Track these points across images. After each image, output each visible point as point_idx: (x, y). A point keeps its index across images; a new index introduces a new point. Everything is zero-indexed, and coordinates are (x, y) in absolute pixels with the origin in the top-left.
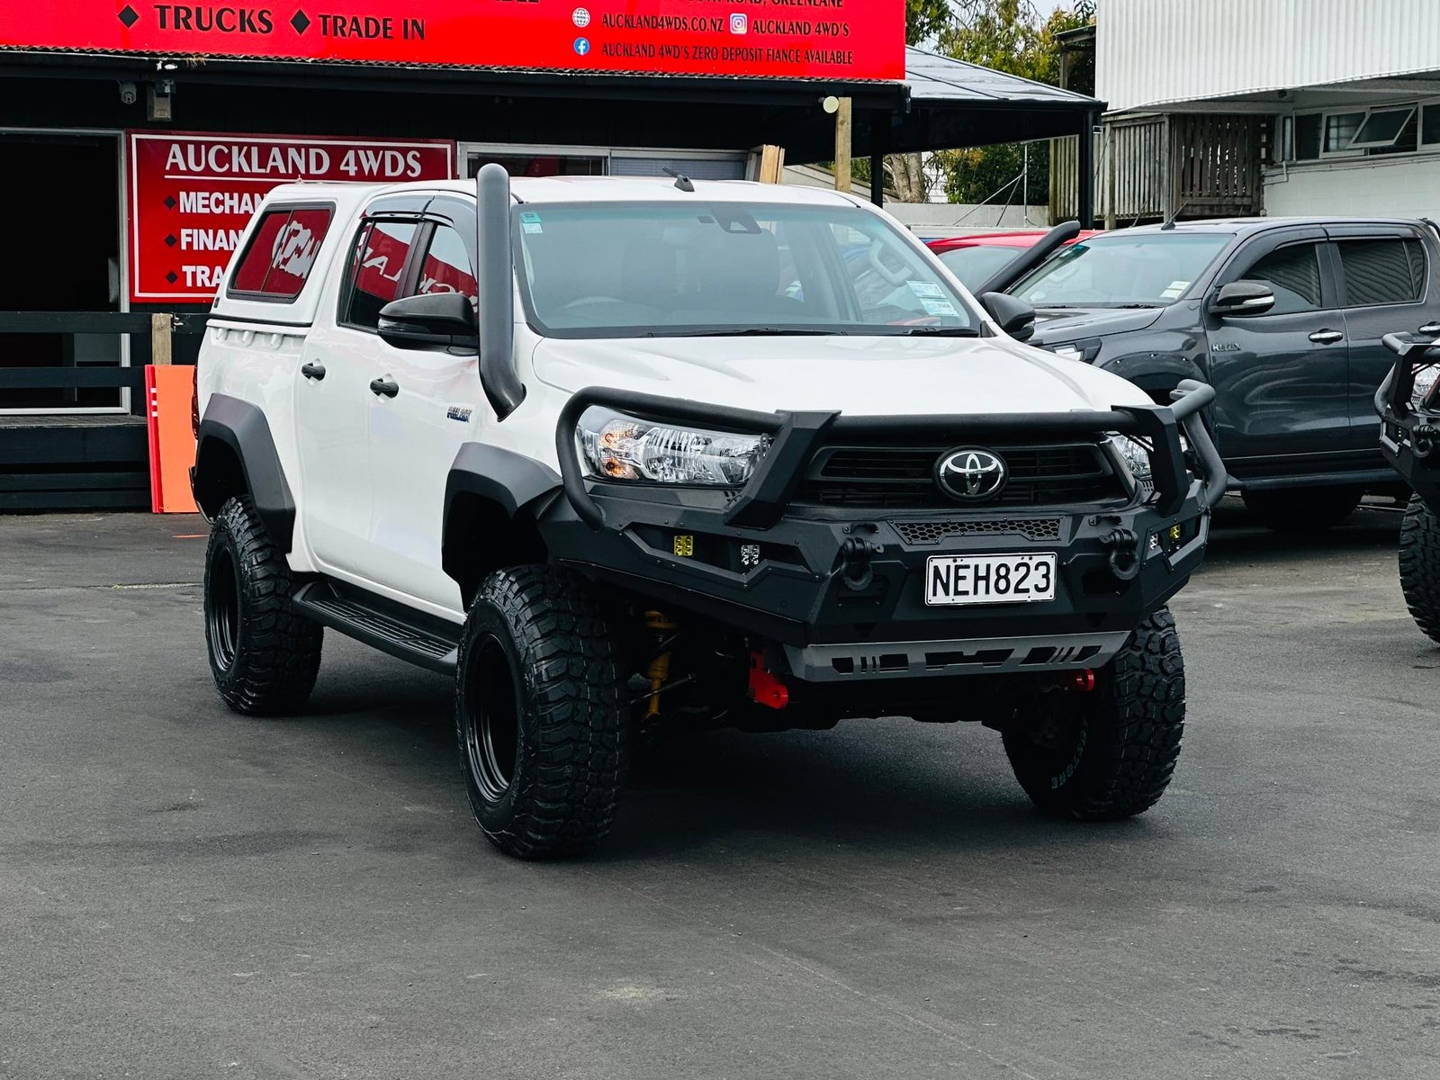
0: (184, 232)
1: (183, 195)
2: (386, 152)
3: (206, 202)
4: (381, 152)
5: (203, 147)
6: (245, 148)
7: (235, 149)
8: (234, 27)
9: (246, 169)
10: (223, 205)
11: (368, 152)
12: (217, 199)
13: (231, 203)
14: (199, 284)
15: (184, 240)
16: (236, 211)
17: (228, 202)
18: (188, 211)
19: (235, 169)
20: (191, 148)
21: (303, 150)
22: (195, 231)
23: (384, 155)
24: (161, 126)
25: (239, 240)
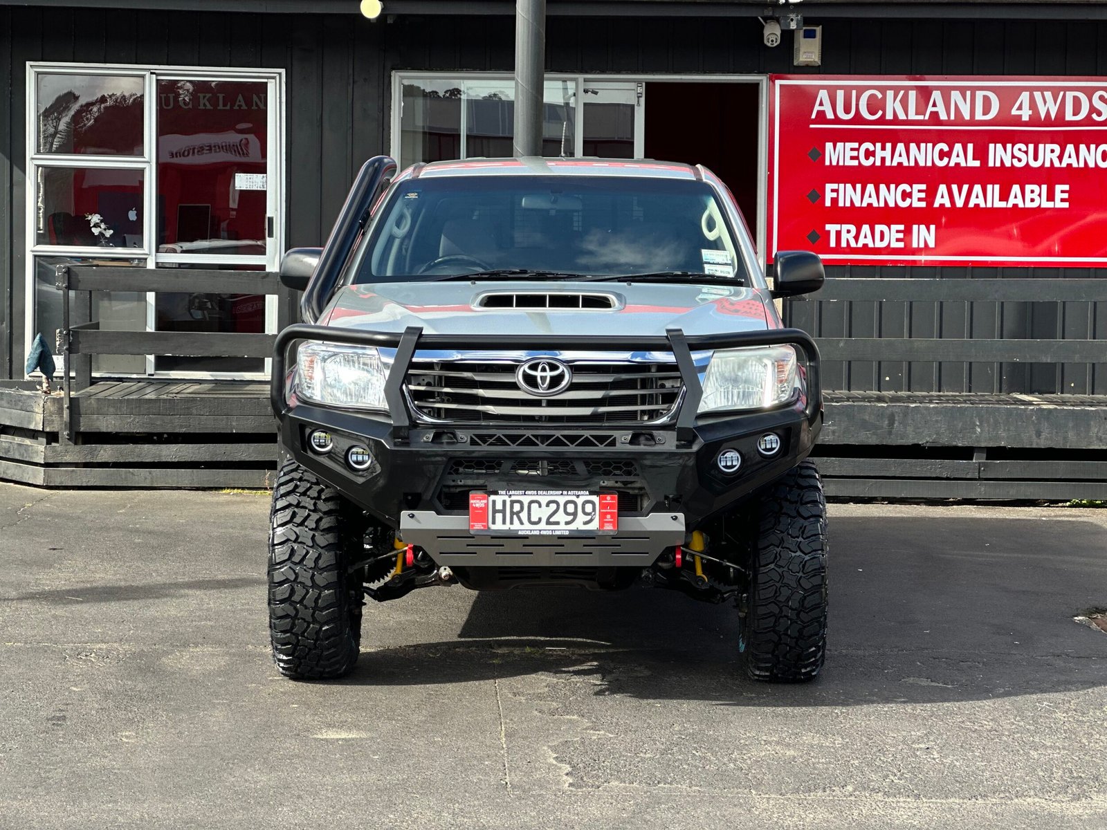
0: (829, 187)
1: (829, 146)
2: (1067, 93)
3: (855, 154)
4: (1062, 93)
5: (854, 93)
6: (902, 92)
7: (890, 94)
9: (902, 116)
10: (874, 156)
11: (1045, 93)
12: (867, 150)
13: (883, 154)
14: (844, 244)
15: (829, 196)
16: (888, 163)
17: (879, 153)
18: (834, 163)
19: (889, 116)
20: (840, 95)
21: (968, 93)
22: (842, 186)
23: (1064, 96)
24: (807, 70)
25: (891, 196)
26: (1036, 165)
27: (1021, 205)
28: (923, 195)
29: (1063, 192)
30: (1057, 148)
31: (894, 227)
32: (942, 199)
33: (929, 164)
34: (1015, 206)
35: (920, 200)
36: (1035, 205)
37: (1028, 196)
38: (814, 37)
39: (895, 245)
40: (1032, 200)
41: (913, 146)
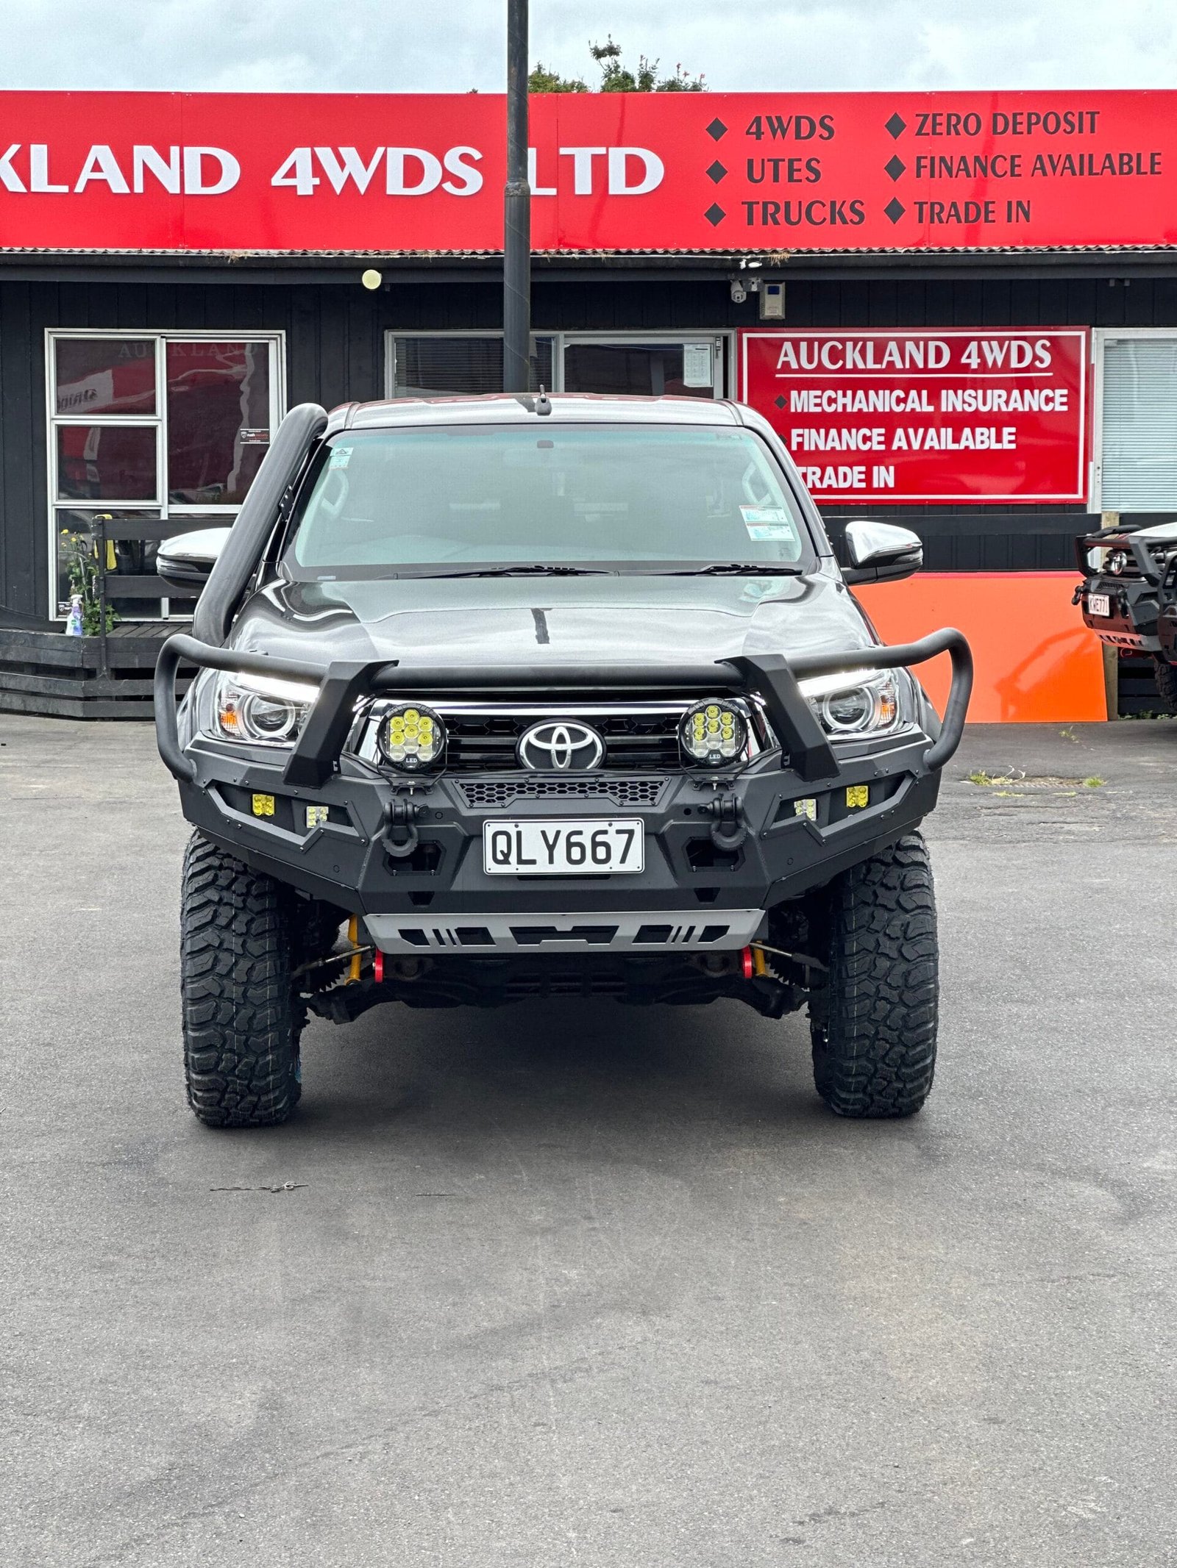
0: (795, 432)
1: (794, 394)
2: (1012, 341)
3: (818, 401)
4: (1007, 343)
5: (816, 344)
6: (860, 344)
7: (849, 345)
8: (825, 219)
9: (861, 365)
10: (836, 403)
11: (992, 342)
12: (829, 397)
13: (844, 401)
15: (795, 441)
16: (849, 409)
17: (841, 401)
18: (799, 410)
19: (849, 366)
20: (803, 346)
21: (922, 344)
22: (806, 431)
23: (1009, 345)
24: (773, 324)
25: (852, 439)
26: (984, 409)
27: (972, 447)
28: (882, 439)
29: (1010, 434)
30: (1003, 393)
31: (857, 469)
32: (899, 442)
33: (887, 410)
34: (967, 447)
35: (879, 443)
36: (984, 447)
37: (979, 438)
38: (778, 293)
39: (857, 485)
40: (982, 442)
41: (872, 393)
